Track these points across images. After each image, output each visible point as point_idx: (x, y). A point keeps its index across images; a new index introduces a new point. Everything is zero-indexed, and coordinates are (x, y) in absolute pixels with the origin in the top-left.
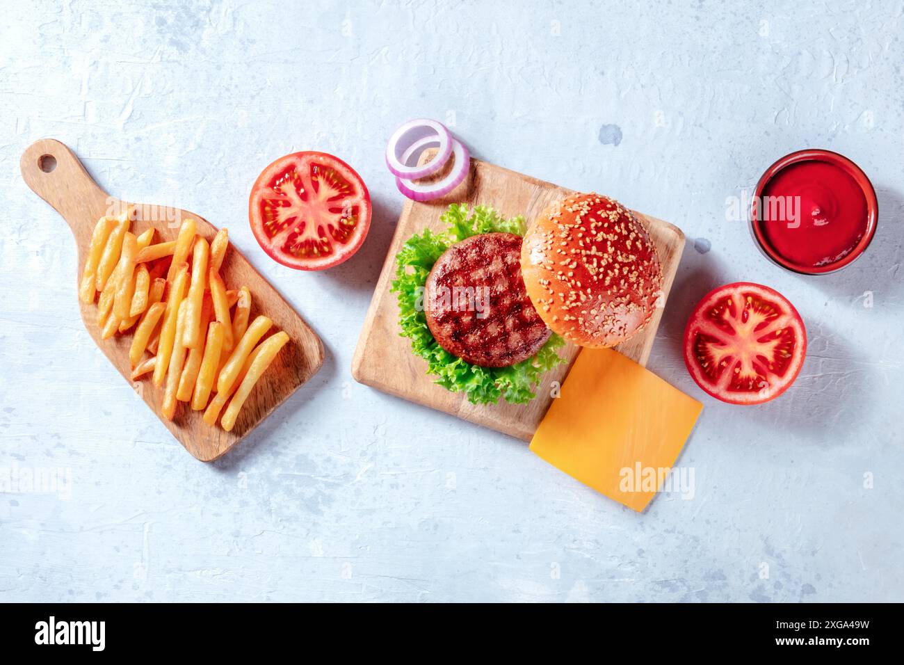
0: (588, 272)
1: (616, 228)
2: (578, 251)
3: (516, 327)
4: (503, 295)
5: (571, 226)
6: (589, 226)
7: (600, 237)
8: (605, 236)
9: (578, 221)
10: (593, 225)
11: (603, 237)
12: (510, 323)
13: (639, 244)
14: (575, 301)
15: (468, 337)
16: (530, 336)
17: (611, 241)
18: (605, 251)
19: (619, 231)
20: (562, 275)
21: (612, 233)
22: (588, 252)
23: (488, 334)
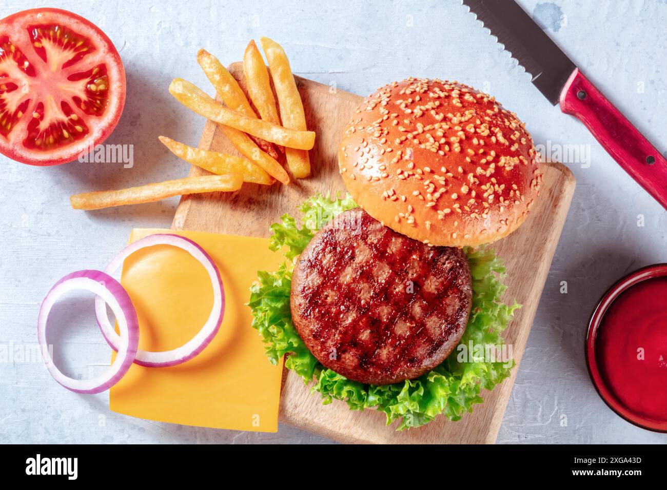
0: (429, 151)
1: (431, 95)
2: (403, 138)
3: (427, 311)
4: (390, 282)
5: (380, 120)
6: (400, 110)
7: (418, 111)
8: (423, 108)
9: (383, 111)
10: (403, 106)
11: (421, 110)
12: (417, 310)
13: (467, 97)
14: (435, 191)
15: (379, 355)
16: (450, 311)
17: (433, 109)
18: (433, 122)
19: (436, 96)
20: (402, 173)
21: (430, 101)
22: (415, 133)
23: (401, 337)
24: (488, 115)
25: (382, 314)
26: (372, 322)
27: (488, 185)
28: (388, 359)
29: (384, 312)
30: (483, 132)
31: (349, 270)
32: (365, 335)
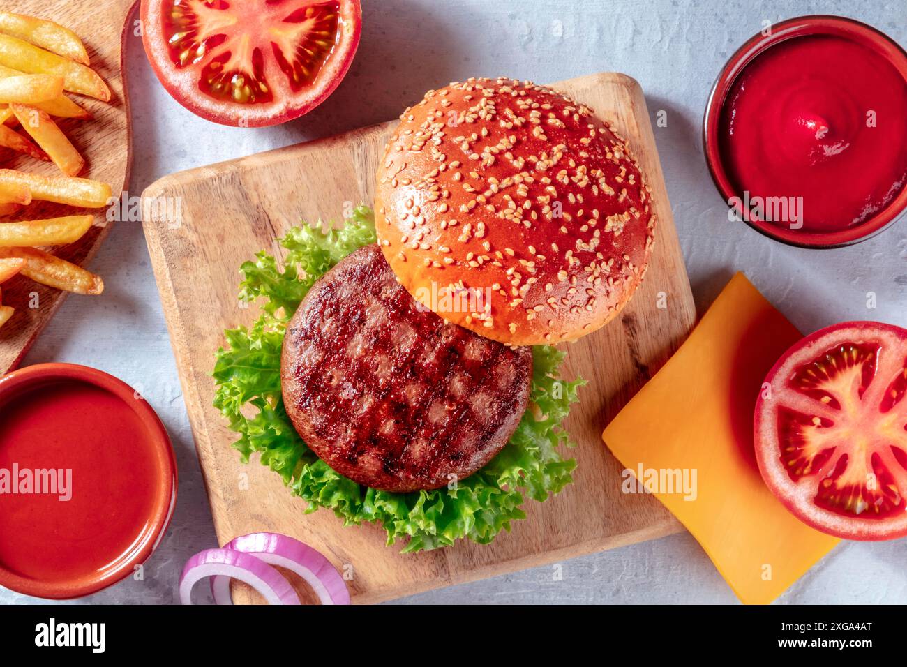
0: (510, 222)
1: (503, 124)
2: (472, 203)
3: (473, 386)
4: (417, 351)
5: (434, 173)
6: (461, 153)
7: (487, 156)
8: (495, 150)
9: (436, 155)
10: (465, 146)
11: (492, 154)
12: (457, 385)
13: (552, 120)
14: (523, 282)
15: (409, 453)
16: (503, 384)
17: (508, 150)
18: (511, 172)
19: (509, 125)
20: (475, 258)
21: (502, 136)
22: (488, 193)
23: (437, 426)
24: (582, 148)
25: (409, 396)
26: (396, 409)
27: (593, 264)
28: (423, 457)
29: (412, 393)
30: (581, 180)
31: (359, 338)
32: (388, 427)
